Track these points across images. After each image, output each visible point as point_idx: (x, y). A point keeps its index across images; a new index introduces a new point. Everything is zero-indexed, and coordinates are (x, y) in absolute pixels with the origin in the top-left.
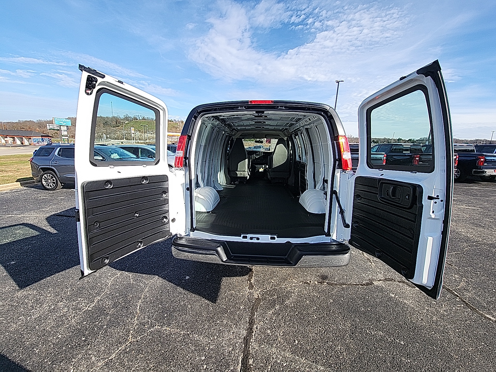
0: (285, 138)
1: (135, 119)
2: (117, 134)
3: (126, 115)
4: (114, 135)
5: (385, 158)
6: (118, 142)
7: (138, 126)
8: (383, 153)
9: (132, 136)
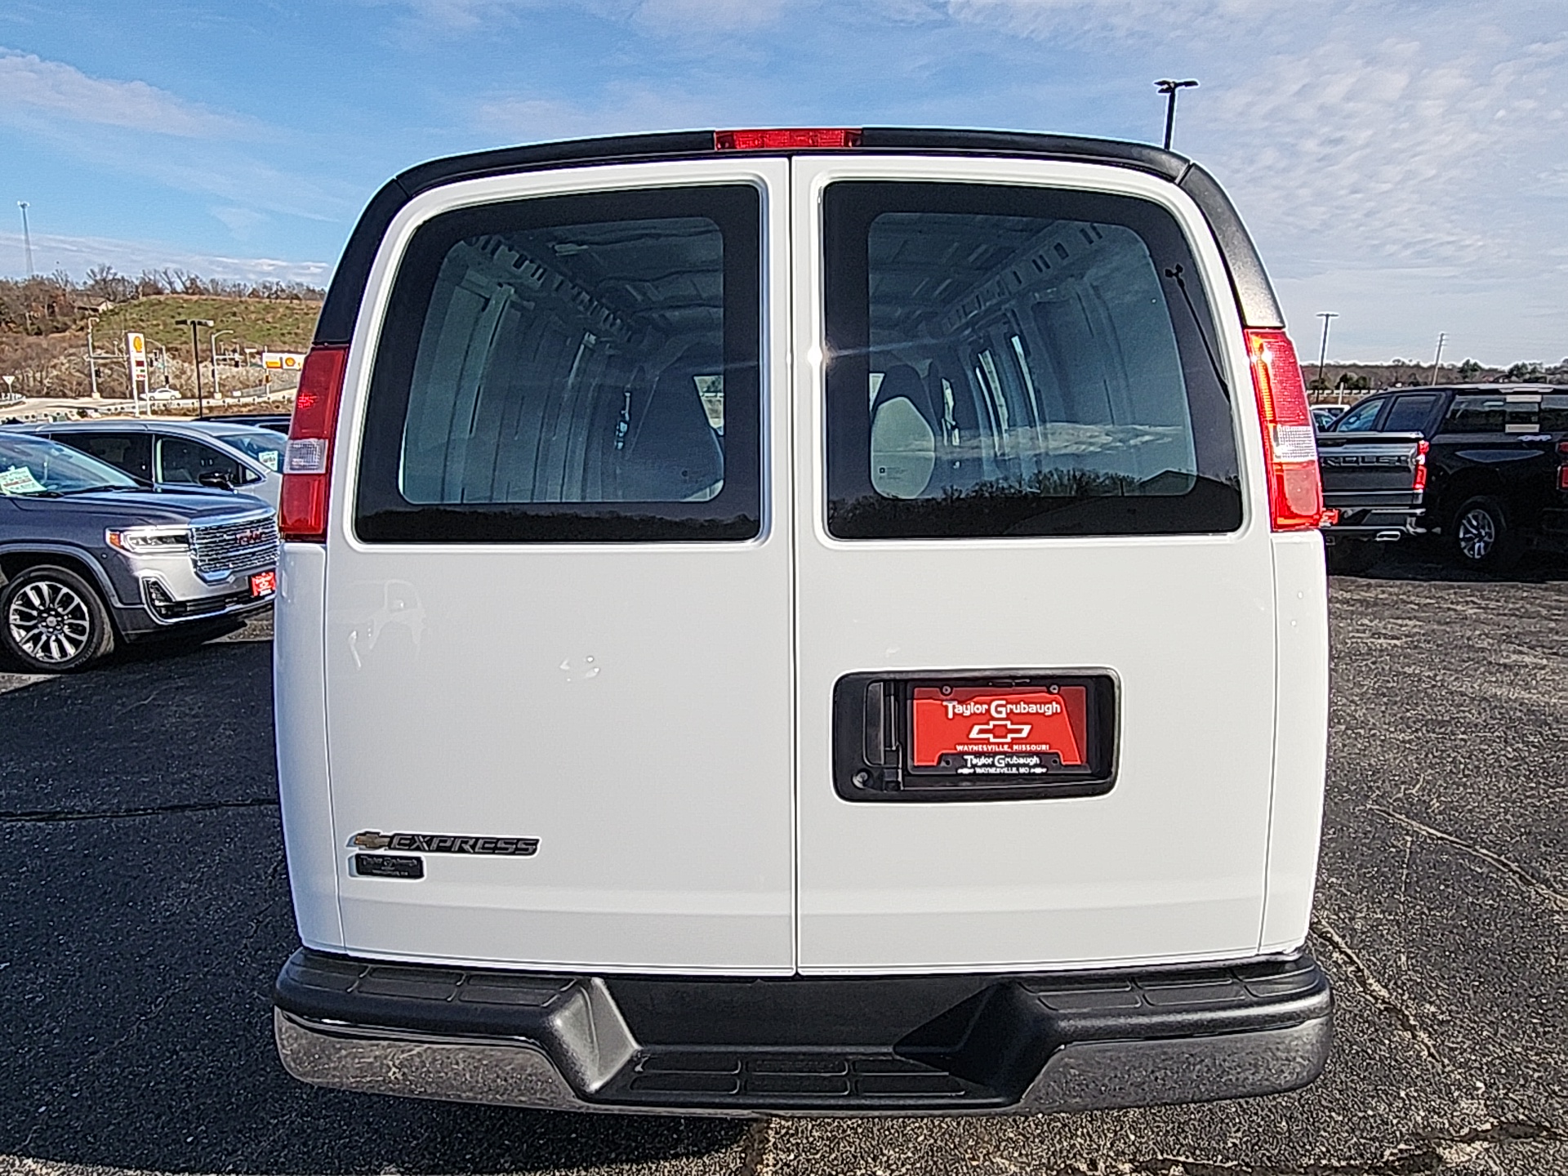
0: (923, 367)
1: (148, 290)
2: (54, 367)
3: (102, 271)
4: (38, 375)
5: (1422, 459)
6: (63, 411)
7: (165, 325)
8: (1413, 435)
9: (135, 379)
